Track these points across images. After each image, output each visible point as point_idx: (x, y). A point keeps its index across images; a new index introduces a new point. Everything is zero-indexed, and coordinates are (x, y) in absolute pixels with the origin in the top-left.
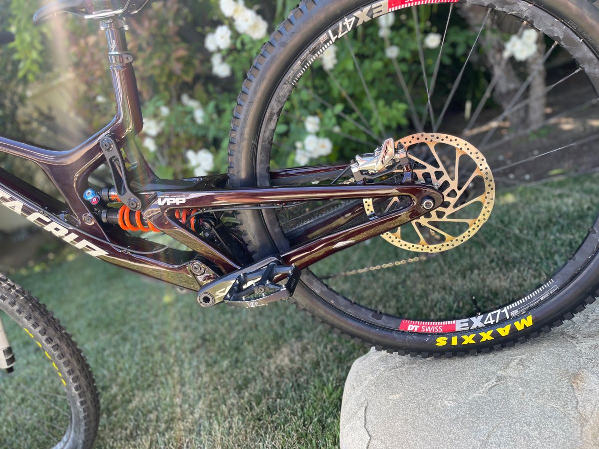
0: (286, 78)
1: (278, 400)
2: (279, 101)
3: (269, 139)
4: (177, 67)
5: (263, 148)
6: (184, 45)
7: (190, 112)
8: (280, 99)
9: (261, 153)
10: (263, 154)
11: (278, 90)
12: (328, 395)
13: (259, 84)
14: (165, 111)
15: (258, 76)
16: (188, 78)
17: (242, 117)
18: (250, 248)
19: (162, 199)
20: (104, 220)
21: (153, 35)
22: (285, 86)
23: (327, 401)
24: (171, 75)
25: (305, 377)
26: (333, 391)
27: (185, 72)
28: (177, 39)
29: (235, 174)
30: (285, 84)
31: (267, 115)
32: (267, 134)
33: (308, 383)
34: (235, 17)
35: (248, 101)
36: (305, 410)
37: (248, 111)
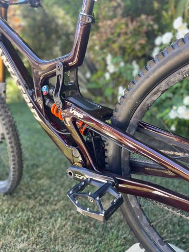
0: (182, 70)
1: (92, 228)
2: (167, 84)
3: (148, 105)
4: (137, 47)
5: (141, 109)
6: (146, 39)
7: (132, 70)
8: (170, 83)
9: (139, 112)
10: (140, 113)
11: (171, 76)
12: (116, 245)
13: (159, 66)
14: (122, 64)
15: (162, 61)
16: (140, 54)
17: (137, 84)
18: (106, 160)
19: (73, 110)
20: (46, 104)
21: (135, 30)
22: (178, 75)
23: (113, 248)
24: (133, 50)
25: (112, 224)
26: (120, 245)
27: (140, 51)
28: (144, 35)
29: (117, 116)
30: (179, 74)
31: (155, 90)
32: (149, 102)
33: (111, 229)
34: (179, 30)
35: (146, 75)
36: (100, 245)
37: (143, 82)
